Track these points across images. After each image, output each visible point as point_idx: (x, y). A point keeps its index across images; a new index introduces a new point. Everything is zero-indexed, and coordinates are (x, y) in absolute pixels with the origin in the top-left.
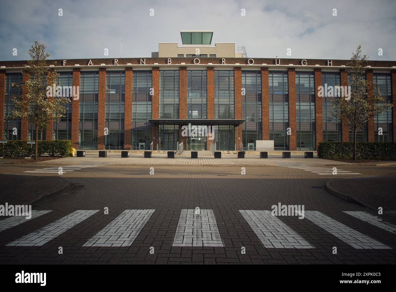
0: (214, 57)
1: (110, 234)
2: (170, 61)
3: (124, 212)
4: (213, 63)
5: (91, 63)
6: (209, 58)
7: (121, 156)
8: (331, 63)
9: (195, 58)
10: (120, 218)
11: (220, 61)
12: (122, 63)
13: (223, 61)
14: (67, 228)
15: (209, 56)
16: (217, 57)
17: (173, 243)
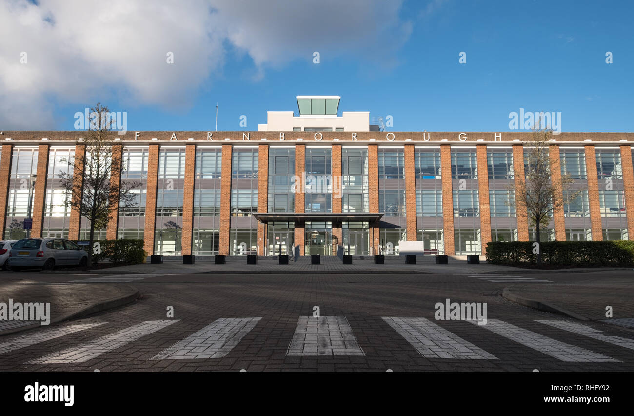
0: (341, 130)
1: (193, 345)
2: (283, 136)
3: (217, 321)
4: (340, 139)
5: (175, 137)
6: (335, 132)
7: (214, 262)
8: (500, 136)
9: (316, 132)
10: (211, 327)
11: (348, 135)
12: (218, 138)
13: (353, 136)
14: (128, 340)
15: (334, 130)
16: (345, 130)
17: (288, 353)
